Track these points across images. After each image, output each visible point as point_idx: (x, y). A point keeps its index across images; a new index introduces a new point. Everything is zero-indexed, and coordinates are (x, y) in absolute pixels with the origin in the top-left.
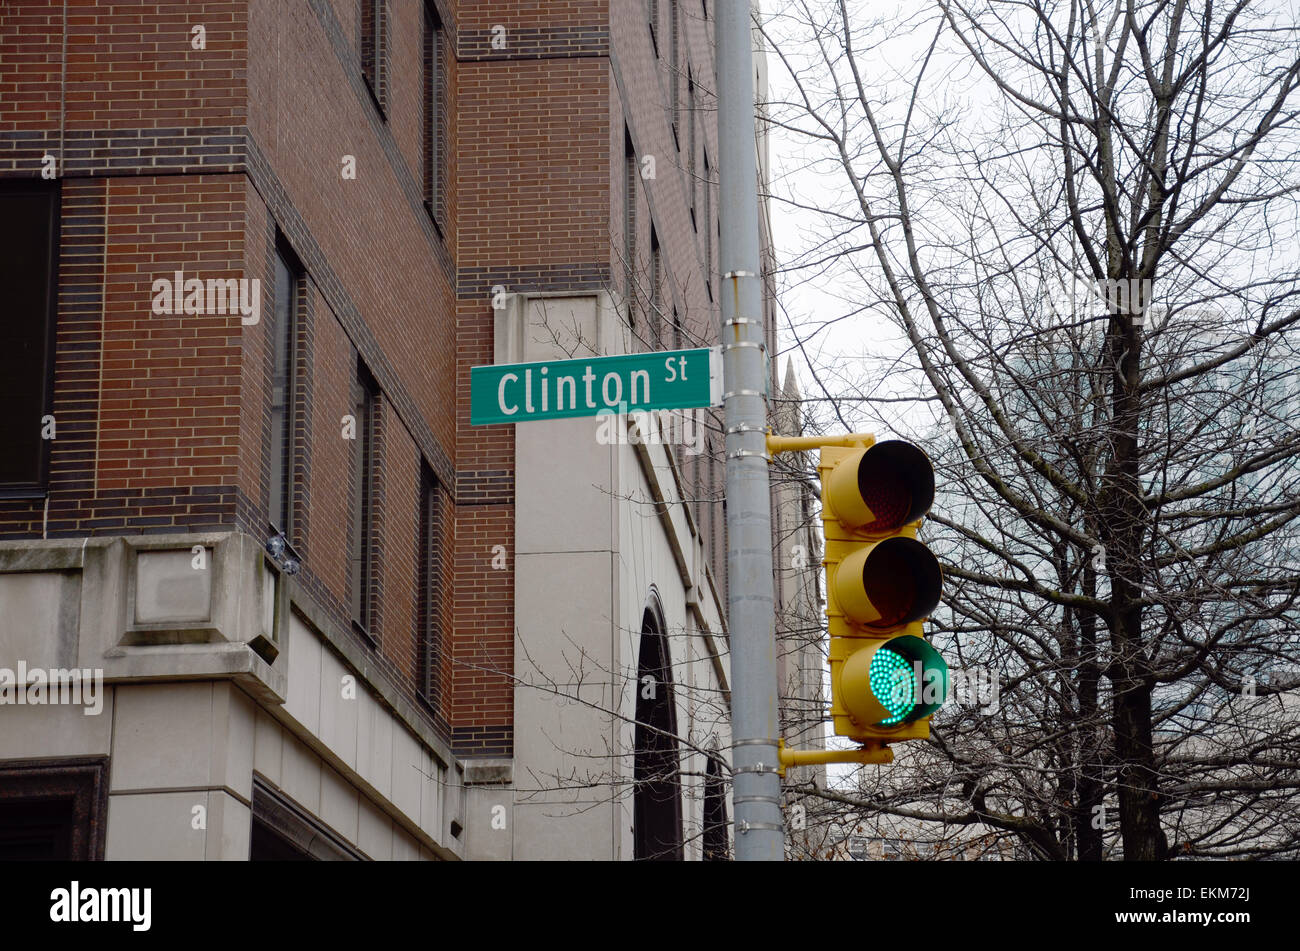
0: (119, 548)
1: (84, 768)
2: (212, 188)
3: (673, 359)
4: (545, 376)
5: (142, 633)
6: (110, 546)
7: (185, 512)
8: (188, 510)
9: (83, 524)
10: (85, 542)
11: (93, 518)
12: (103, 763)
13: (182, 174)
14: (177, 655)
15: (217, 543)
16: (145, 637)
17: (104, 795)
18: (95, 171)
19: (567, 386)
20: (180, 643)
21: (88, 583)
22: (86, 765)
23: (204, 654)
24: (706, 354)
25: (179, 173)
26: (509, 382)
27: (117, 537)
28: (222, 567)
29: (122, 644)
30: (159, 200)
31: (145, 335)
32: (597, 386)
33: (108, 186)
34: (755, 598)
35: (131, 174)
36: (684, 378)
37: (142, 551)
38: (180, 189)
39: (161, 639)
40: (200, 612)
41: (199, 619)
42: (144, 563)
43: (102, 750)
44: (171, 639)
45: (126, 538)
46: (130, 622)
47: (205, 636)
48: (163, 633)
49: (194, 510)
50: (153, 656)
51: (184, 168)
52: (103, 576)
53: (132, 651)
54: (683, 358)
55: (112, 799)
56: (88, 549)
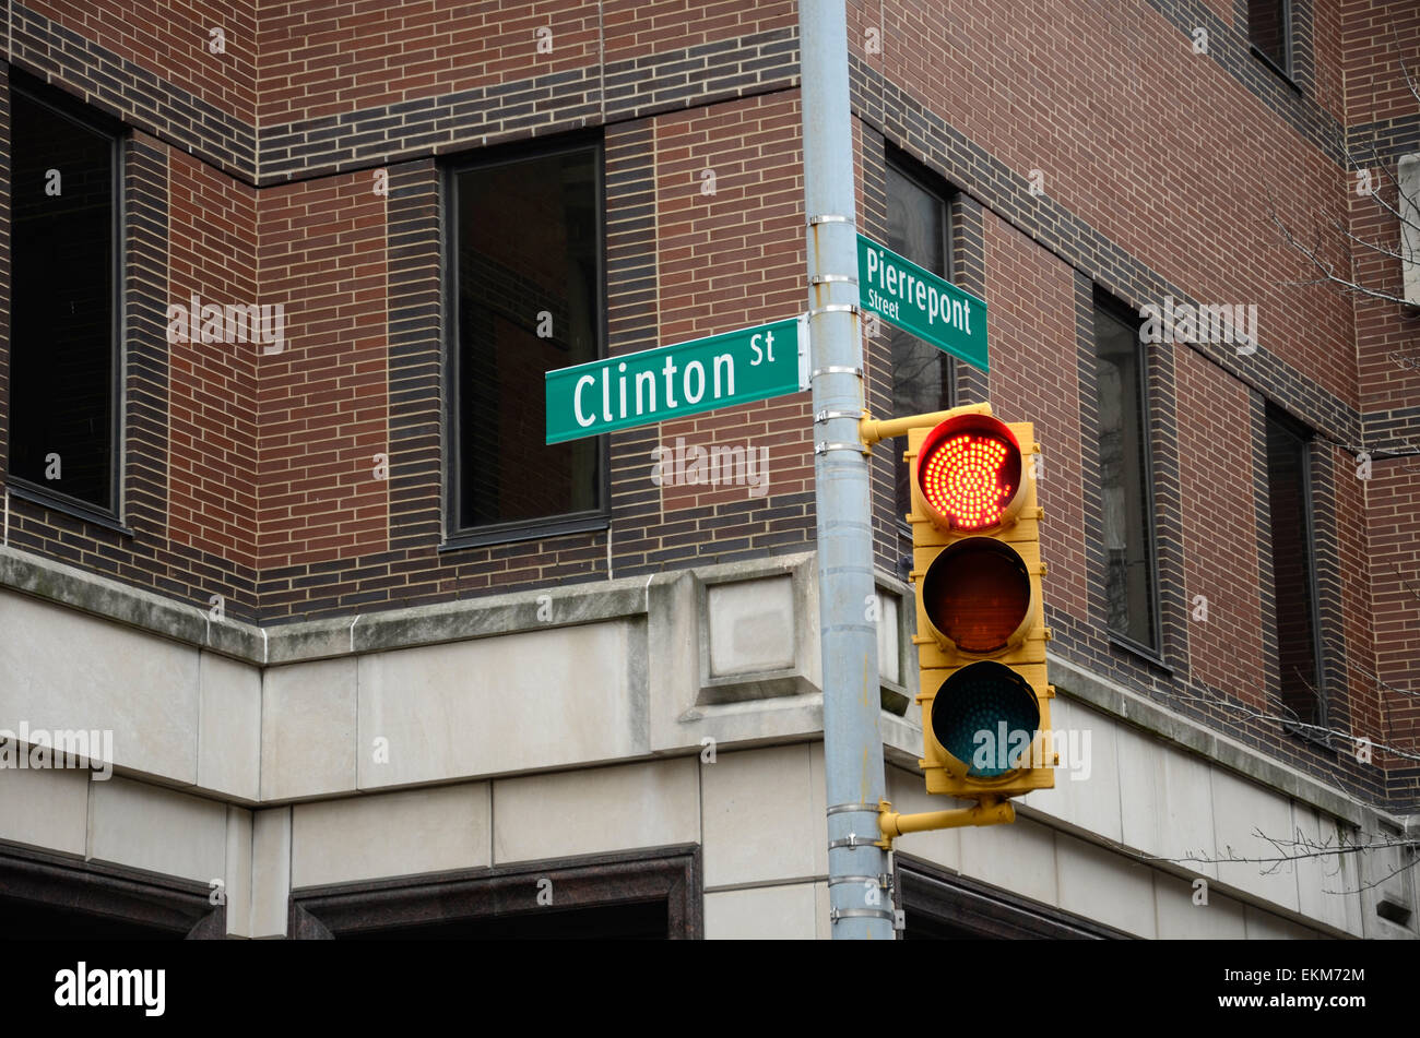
0: (688, 583)
1: (673, 861)
2: (772, 111)
3: (759, 336)
4: (623, 374)
5: (718, 689)
6: (675, 583)
7: (763, 530)
8: (767, 528)
9: (651, 557)
10: (650, 579)
11: (661, 548)
12: (693, 852)
13: (738, 98)
14: (759, 713)
15: (796, 567)
16: (723, 694)
17: (698, 893)
18: (640, 111)
19: (646, 382)
20: (765, 697)
21: (654, 629)
22: (675, 856)
23: (791, 709)
24: (793, 325)
25: (733, 98)
26: (586, 385)
27: (686, 571)
28: (804, 596)
29: (700, 703)
30: (713, 135)
31: (705, 311)
32: (678, 378)
33: (655, 128)
34: (843, 628)
35: (680, 108)
36: (771, 359)
37: (711, 585)
38: (736, 118)
39: (742, 694)
40: (784, 658)
41: (784, 665)
42: (717, 599)
43: (689, 837)
44: (754, 692)
45: (695, 569)
46: (705, 675)
47: (792, 686)
48: (744, 686)
49: (774, 527)
50: (732, 716)
51: (740, 89)
52: (670, 621)
53: (711, 712)
54: (769, 333)
55: (707, 898)
56: (652, 588)
